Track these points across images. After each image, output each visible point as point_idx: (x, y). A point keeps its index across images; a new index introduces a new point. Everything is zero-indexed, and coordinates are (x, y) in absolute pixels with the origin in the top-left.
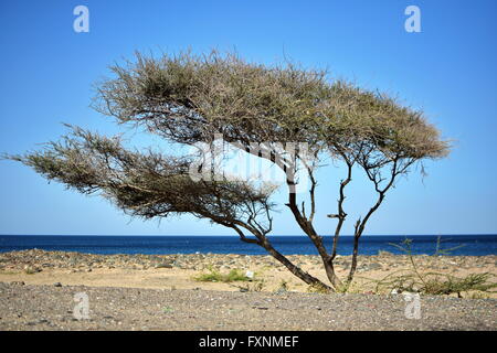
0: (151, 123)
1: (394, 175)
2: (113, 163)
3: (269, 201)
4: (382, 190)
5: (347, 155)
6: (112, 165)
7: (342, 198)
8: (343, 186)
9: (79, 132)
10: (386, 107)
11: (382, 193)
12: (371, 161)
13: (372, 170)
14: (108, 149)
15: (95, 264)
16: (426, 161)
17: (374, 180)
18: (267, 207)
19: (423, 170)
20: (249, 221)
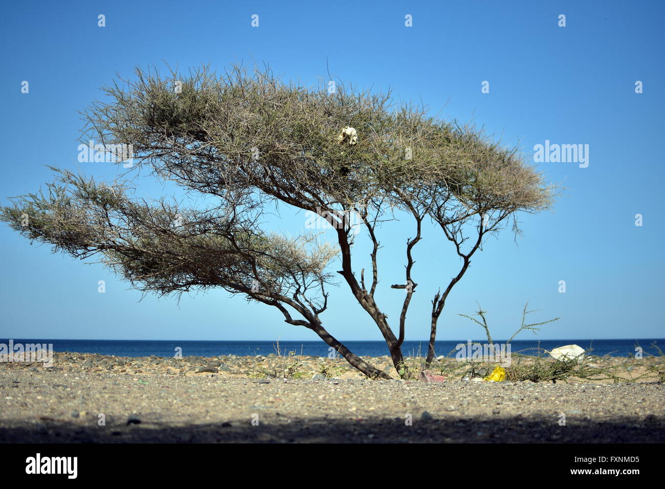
0: (160, 163)
1: (481, 234)
2: (116, 218)
3: (324, 272)
4: (466, 254)
5: (415, 205)
6: (114, 221)
7: (411, 263)
8: (410, 246)
9: (68, 178)
10: (467, 143)
11: (466, 258)
12: (448, 214)
13: (450, 226)
14: (107, 201)
15: (116, 368)
16: (520, 214)
17: (453, 240)
18: (322, 280)
19: (515, 226)
20: (295, 297)
